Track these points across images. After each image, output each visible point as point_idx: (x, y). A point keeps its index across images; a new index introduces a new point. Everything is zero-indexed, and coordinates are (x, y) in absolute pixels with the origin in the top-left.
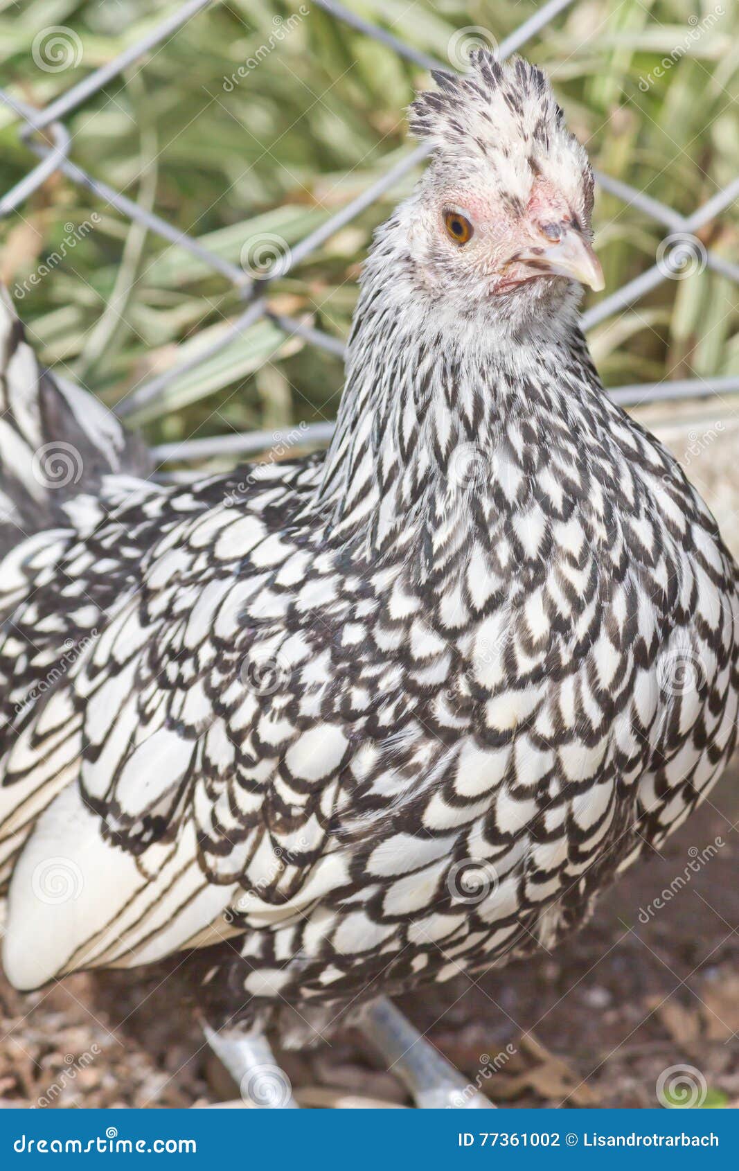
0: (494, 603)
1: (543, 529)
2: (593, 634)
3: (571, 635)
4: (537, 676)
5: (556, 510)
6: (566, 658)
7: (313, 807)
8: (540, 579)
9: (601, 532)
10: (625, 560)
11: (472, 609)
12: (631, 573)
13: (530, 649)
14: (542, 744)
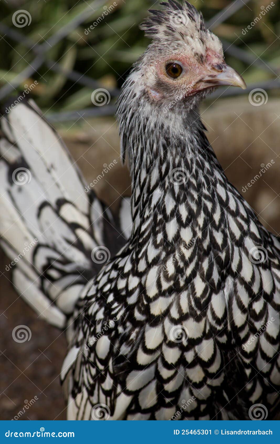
0: (156, 261)
1: (177, 230)
2: (193, 274)
3: (184, 274)
4: (170, 291)
5: (182, 221)
6: (182, 283)
7: (107, 370)
8: (173, 251)
9: (200, 234)
10: (209, 248)
11: (147, 263)
12: (212, 253)
13: (168, 279)
14: (175, 322)
